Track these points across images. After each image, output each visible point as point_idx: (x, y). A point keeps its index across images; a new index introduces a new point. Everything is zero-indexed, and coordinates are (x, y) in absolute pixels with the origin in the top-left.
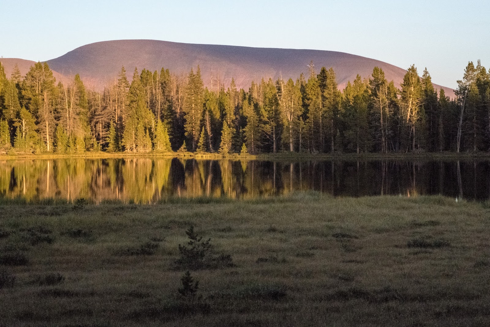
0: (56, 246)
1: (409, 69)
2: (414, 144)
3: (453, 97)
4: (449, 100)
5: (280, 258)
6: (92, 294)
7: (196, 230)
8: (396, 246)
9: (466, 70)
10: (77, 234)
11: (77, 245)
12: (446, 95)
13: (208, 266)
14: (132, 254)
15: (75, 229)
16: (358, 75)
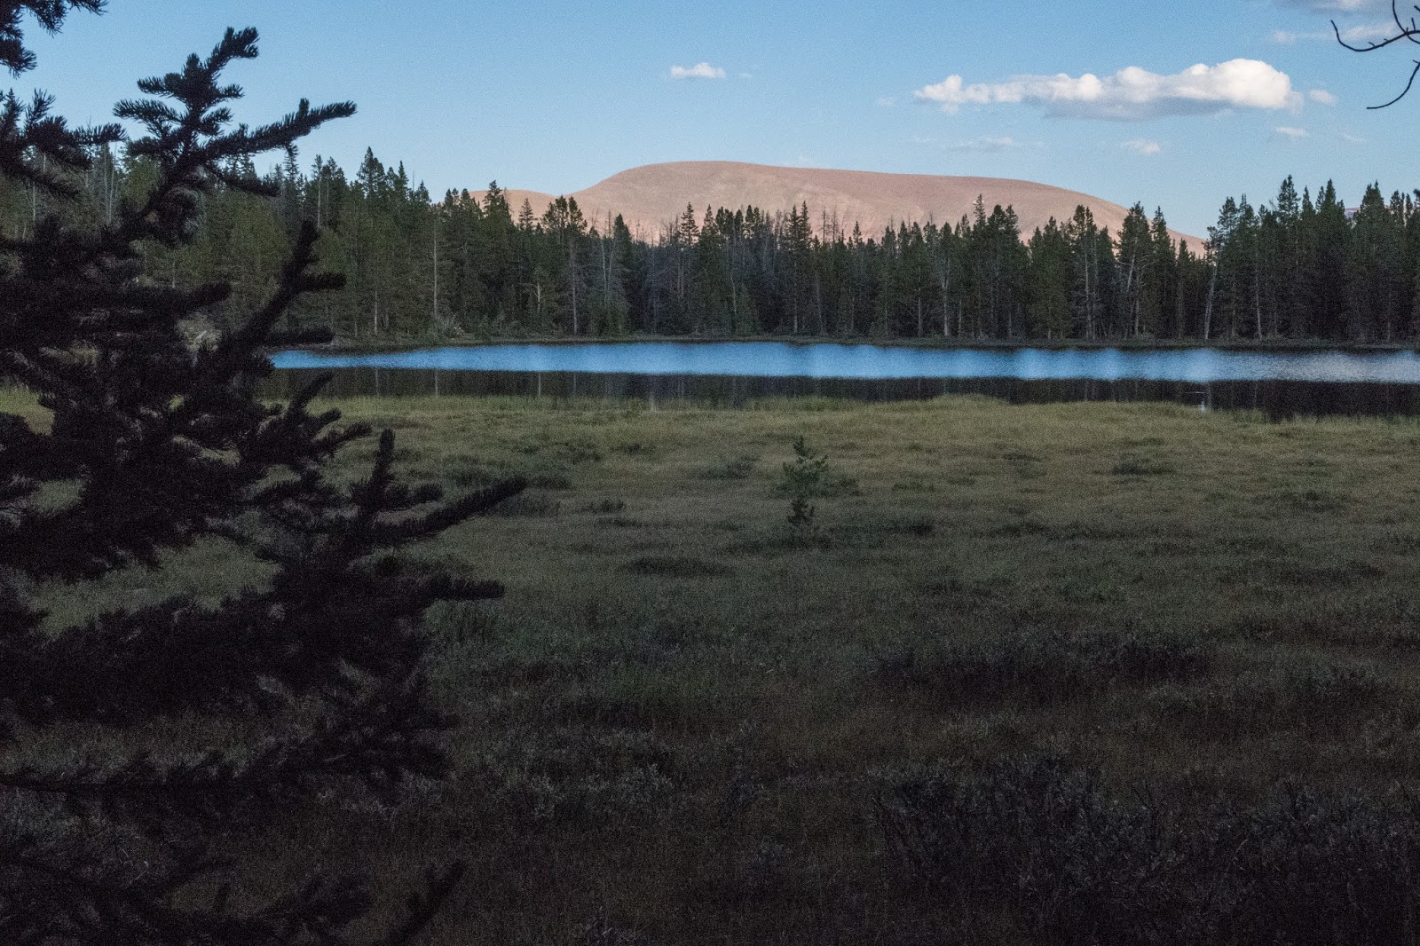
0: (607, 464)
1: (1132, 210)
2: (1137, 325)
3: (1200, 253)
4: (1193, 257)
5: (926, 484)
6: (667, 525)
7: (806, 445)
8: (1096, 473)
9: (1222, 210)
10: (634, 449)
11: (633, 464)
12: (1190, 249)
13: (824, 494)
14: (715, 477)
15: (631, 442)
16: (1052, 218)
